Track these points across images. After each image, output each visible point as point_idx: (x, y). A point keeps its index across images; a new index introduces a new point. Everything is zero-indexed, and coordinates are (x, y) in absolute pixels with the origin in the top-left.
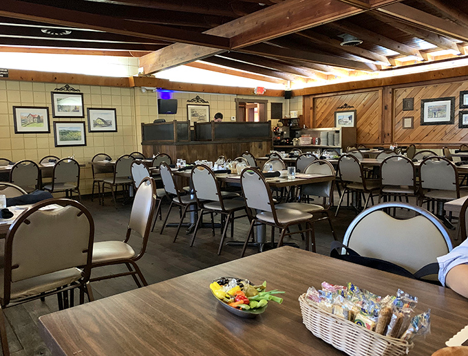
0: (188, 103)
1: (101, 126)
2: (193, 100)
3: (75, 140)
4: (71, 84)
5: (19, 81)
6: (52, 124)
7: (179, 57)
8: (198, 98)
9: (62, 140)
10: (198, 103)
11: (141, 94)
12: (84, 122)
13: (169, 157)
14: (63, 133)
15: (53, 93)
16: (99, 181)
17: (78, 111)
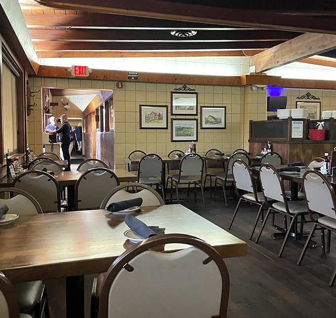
0: (298, 100)
1: (212, 123)
2: (303, 97)
3: (188, 135)
4: (188, 84)
5: (146, 82)
6: (169, 121)
7: (299, 52)
8: (308, 95)
9: (177, 135)
10: (308, 100)
11: (251, 92)
12: (197, 120)
13: (280, 156)
14: (178, 129)
15: (172, 93)
16: (211, 176)
17: (193, 109)
